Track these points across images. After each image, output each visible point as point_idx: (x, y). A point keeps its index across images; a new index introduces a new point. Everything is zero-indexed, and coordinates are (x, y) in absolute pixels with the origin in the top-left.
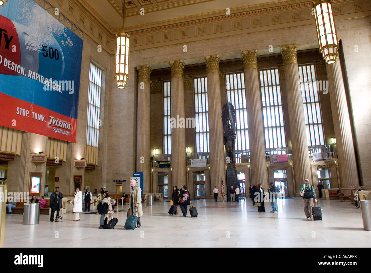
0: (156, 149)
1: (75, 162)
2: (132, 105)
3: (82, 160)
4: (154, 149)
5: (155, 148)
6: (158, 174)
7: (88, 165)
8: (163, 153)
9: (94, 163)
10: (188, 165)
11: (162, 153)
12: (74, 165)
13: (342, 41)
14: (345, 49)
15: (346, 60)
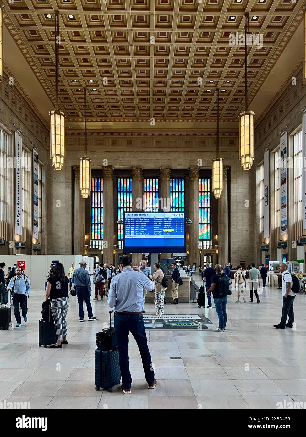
1: (33, 246)
2: (70, 199)
12: (33, 248)
13: (231, 168)
14: (232, 174)
15: (231, 183)
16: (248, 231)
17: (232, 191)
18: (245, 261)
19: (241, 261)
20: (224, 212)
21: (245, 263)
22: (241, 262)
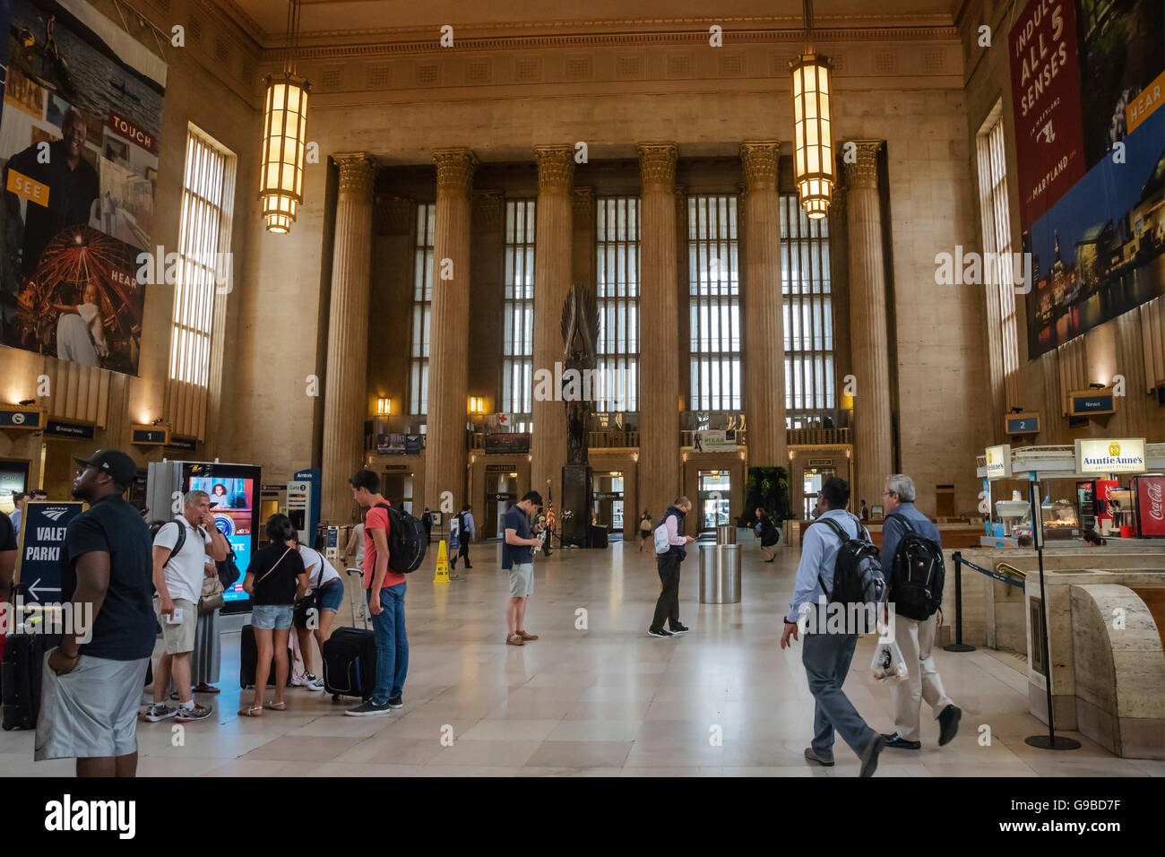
0: (384, 398)
1: (132, 432)
3: (155, 424)
4: (380, 397)
5: (382, 394)
6: (386, 471)
7: (174, 439)
8: (406, 409)
9: (194, 434)
10: (473, 447)
11: (403, 409)
12: (132, 439)
13: (889, 147)
14: (893, 167)
15: (892, 196)
16: (962, 373)
17: (895, 225)
18: (952, 487)
19: (938, 487)
20: (871, 301)
21: (953, 494)
22: (940, 491)
